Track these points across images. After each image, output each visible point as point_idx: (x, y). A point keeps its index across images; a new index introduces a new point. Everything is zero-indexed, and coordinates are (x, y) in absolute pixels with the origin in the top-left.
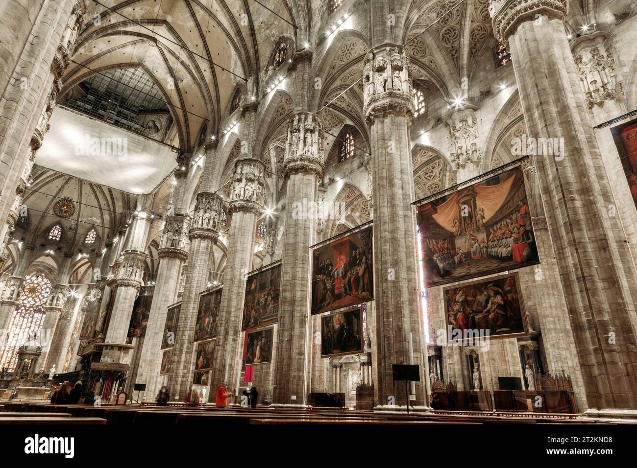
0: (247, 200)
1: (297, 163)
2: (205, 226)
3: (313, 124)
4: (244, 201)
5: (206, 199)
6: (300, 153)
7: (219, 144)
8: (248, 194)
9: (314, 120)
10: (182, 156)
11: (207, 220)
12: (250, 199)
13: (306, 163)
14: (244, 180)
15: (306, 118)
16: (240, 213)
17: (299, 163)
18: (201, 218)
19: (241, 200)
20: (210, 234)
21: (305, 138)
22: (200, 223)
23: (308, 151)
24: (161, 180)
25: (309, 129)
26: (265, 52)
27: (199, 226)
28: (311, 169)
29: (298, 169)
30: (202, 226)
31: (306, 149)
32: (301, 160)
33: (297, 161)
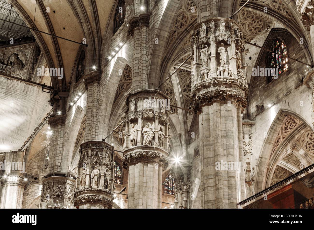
0: (146, 147)
1: (210, 90)
2: (94, 187)
3: (228, 34)
4: (142, 148)
5: (92, 151)
6: (212, 75)
7: (103, 75)
8: (147, 138)
9: (228, 28)
10: (57, 97)
11: (96, 178)
12: (150, 146)
13: (223, 88)
14: (140, 121)
15: (217, 27)
16: (139, 166)
17: (212, 88)
18: (88, 176)
19: (138, 148)
20: (102, 197)
21: (218, 55)
22: (87, 183)
23: (224, 71)
24: (31, 131)
25: (223, 41)
27: (87, 187)
28: (231, 96)
29: (211, 98)
30: (90, 186)
31: (221, 69)
32: (215, 85)
33: (209, 86)
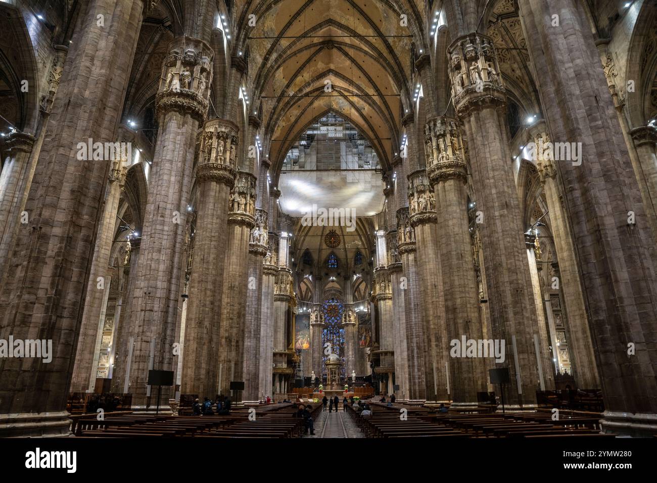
0: (422, 213)
1: (436, 173)
2: (408, 241)
3: (443, 128)
4: (419, 214)
5: (403, 215)
6: (435, 162)
8: (422, 206)
9: (443, 123)
10: (385, 175)
12: (425, 211)
13: (444, 170)
14: (416, 194)
15: (435, 125)
16: (420, 226)
17: (437, 172)
18: (403, 234)
19: (417, 214)
20: (411, 247)
21: (438, 145)
22: (403, 239)
23: (443, 157)
25: (440, 135)
26: (406, 61)
27: (403, 242)
28: (449, 175)
29: (437, 179)
30: (405, 241)
31: (441, 156)
32: (438, 169)
33: (435, 171)
